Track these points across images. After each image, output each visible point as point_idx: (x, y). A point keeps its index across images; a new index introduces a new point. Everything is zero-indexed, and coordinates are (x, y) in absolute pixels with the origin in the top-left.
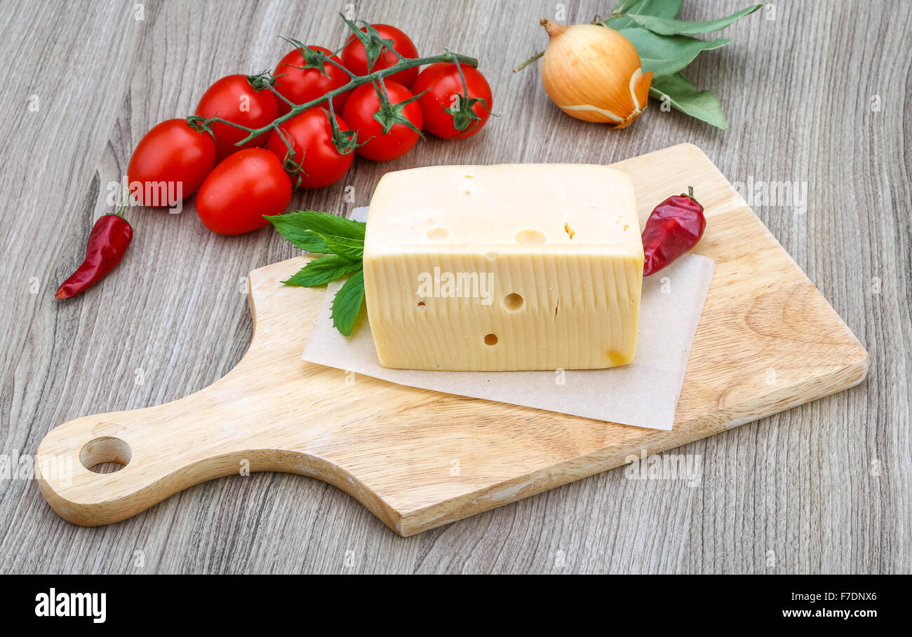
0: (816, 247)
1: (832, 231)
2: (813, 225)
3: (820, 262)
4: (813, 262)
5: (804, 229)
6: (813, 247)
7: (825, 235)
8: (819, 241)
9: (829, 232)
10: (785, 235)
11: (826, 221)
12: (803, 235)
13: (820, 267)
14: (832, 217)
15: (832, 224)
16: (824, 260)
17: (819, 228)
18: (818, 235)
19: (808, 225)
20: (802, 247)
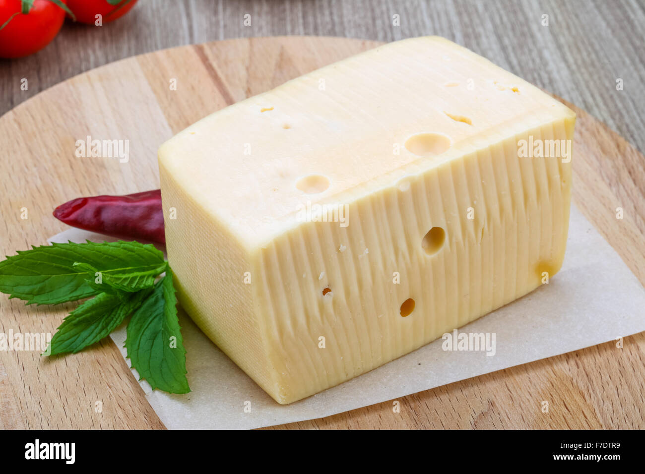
0: (587, 83)
1: (597, 64)
2: (571, 60)
3: (599, 99)
4: (590, 100)
5: (562, 65)
6: (582, 83)
7: (591, 69)
8: (587, 76)
9: (593, 65)
10: (545, 76)
11: (585, 54)
12: (565, 72)
13: (601, 104)
14: (590, 49)
15: (593, 56)
16: (602, 96)
17: (580, 62)
18: (583, 70)
19: (566, 61)
20: (570, 85)
